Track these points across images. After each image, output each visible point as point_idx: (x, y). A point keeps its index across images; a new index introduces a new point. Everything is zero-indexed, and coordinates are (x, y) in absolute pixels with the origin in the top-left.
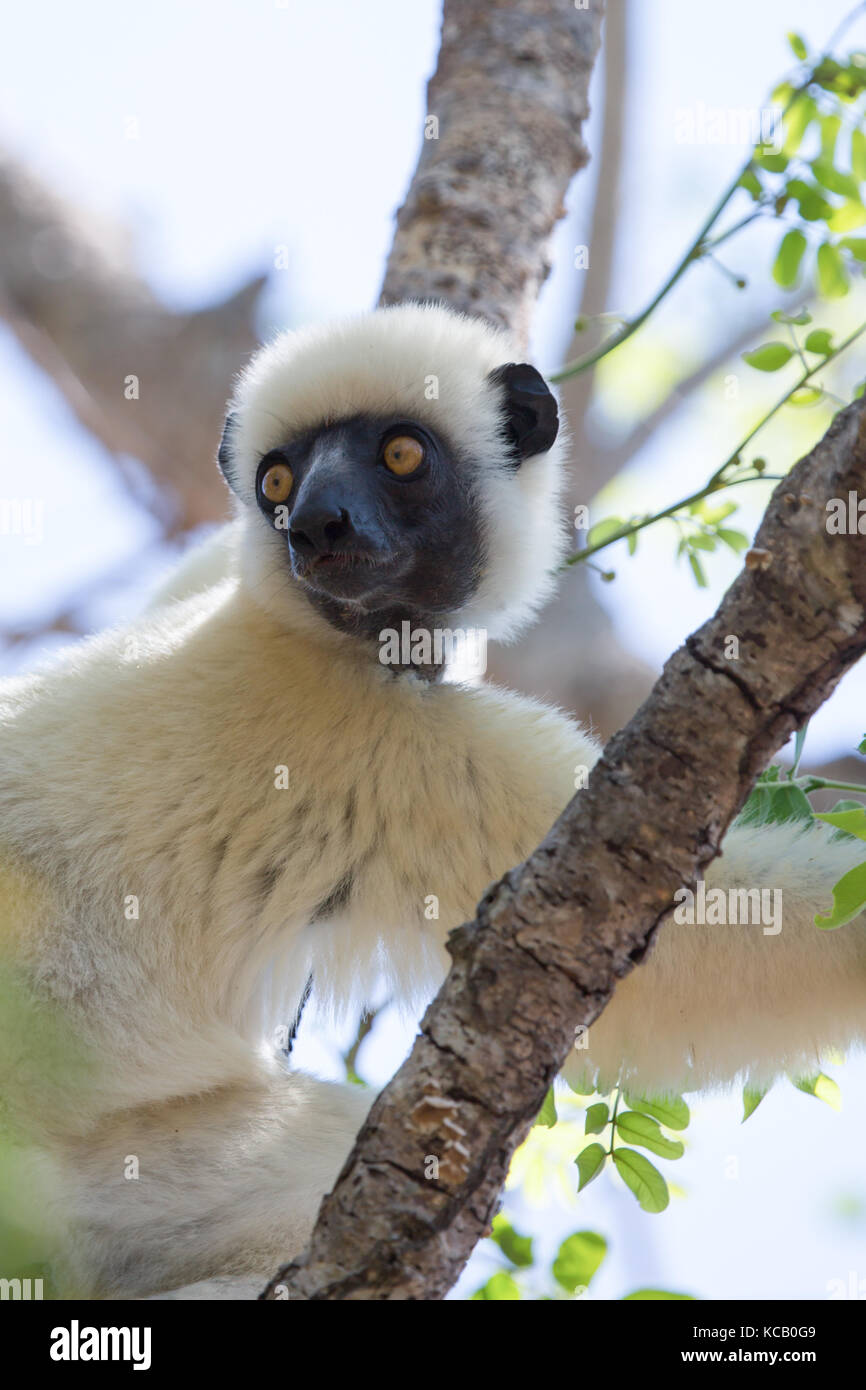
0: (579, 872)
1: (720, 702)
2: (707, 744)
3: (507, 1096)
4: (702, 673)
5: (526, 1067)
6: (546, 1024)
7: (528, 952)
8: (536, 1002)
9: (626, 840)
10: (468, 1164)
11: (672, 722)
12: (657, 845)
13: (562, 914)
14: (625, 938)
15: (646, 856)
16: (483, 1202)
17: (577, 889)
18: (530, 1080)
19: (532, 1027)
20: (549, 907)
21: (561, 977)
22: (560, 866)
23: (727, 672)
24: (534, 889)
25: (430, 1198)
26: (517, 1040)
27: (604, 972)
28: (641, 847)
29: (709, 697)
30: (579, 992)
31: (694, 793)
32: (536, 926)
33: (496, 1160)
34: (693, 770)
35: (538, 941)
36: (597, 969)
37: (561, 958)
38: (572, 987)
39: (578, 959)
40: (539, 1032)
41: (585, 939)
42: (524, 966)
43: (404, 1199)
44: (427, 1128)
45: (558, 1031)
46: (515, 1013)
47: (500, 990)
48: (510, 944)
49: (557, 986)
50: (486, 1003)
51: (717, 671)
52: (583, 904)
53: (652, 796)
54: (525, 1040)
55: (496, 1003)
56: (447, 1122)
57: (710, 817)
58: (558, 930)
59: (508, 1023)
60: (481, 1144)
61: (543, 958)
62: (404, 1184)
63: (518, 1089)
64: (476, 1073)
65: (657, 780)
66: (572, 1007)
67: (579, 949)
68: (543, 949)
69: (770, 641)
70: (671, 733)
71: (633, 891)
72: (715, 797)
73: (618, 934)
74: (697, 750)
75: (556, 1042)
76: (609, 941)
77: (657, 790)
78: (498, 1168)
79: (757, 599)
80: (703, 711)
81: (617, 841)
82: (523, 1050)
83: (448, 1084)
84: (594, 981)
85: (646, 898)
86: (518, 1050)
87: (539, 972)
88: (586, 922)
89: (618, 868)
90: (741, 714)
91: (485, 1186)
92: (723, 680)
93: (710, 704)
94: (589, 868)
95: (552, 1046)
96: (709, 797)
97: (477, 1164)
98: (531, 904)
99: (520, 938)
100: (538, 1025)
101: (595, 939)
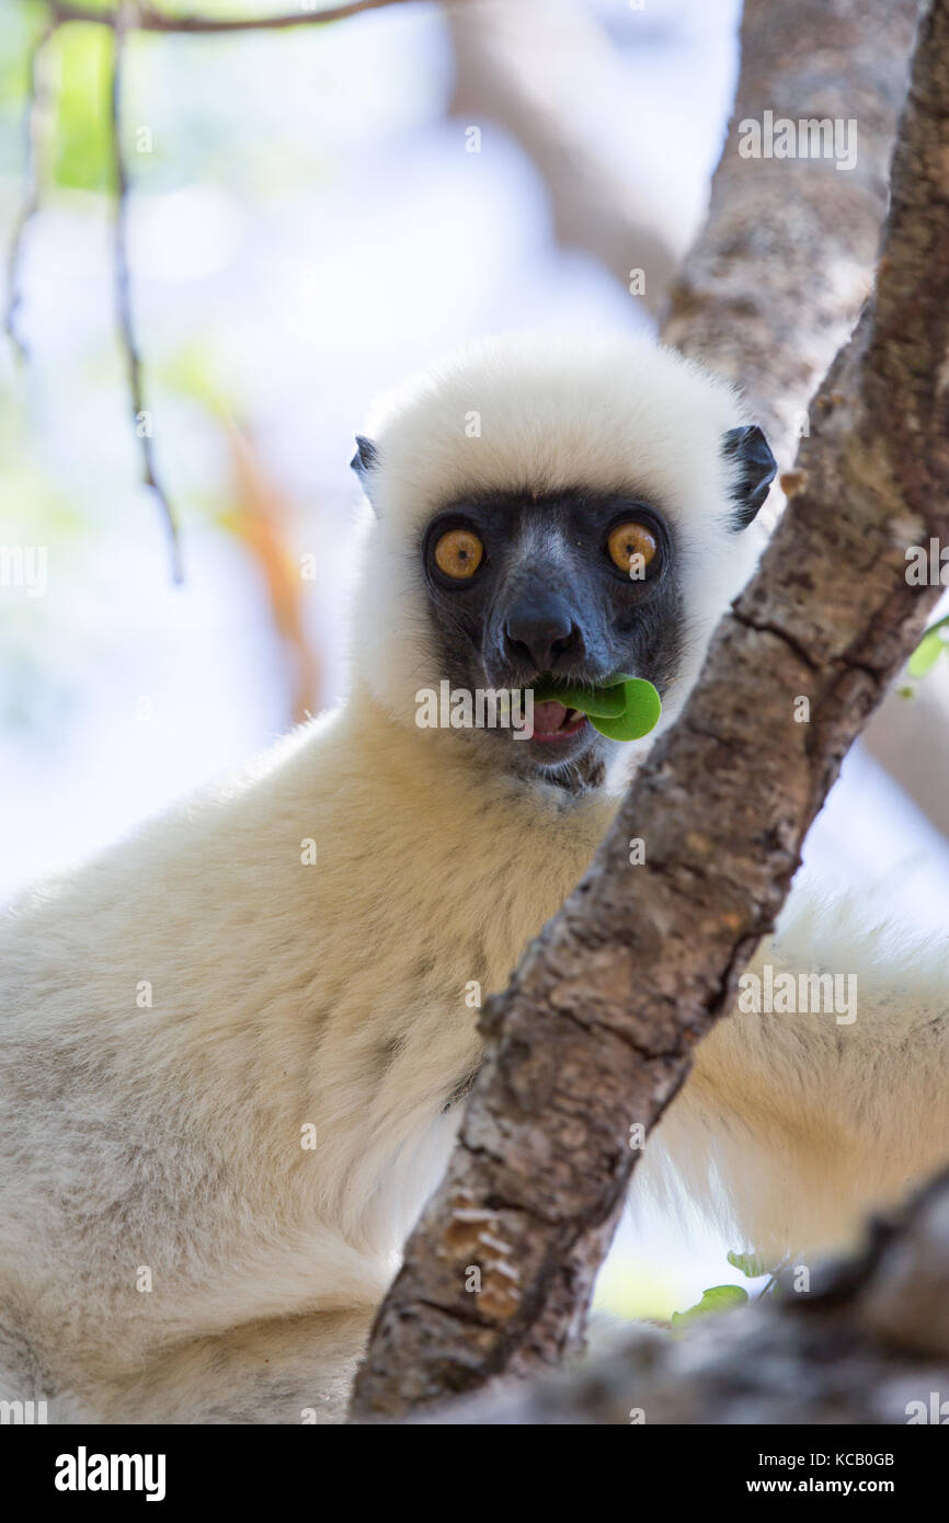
0: (618, 904)
1: (768, 667)
2: (759, 722)
3: (561, 1197)
4: (744, 635)
5: (581, 1158)
6: (599, 1101)
7: (566, 1013)
8: (583, 1075)
9: (672, 856)
10: (520, 1289)
11: (715, 703)
12: (711, 857)
13: (602, 959)
14: (690, 981)
15: (699, 873)
16: (550, 1337)
17: (618, 925)
18: (589, 1175)
19: (582, 1107)
20: (586, 953)
21: (610, 1038)
22: (595, 902)
23: (770, 628)
24: (568, 937)
25: (474, 1338)
26: (563, 1126)
27: (669, 1028)
28: (692, 862)
29: (753, 662)
30: (638, 1057)
31: (751, 785)
32: (572, 980)
33: (558, 1280)
34: (746, 757)
35: (576, 998)
36: (658, 1024)
37: (607, 1014)
38: (626, 1050)
39: (630, 1013)
40: (592, 1113)
41: (635, 986)
42: (562, 1031)
43: (442, 1342)
44: (464, 1251)
45: (618, 1109)
46: (557, 1092)
47: (536, 1065)
48: (543, 1007)
49: (606, 1051)
50: (520, 1083)
51: (759, 629)
52: (627, 943)
53: (698, 797)
54: (574, 1123)
55: (532, 1083)
56: (485, 1238)
57: (777, 814)
58: (600, 980)
59: (551, 1105)
60: (534, 1263)
61: (585, 1017)
62: (439, 1323)
63: (575, 1187)
64: (516, 1173)
65: (703, 777)
66: (633, 1076)
67: (630, 1000)
68: (583, 1007)
69: (818, 581)
70: (714, 716)
71: (690, 919)
72: (779, 787)
73: (679, 977)
74: (748, 731)
75: (618, 1124)
76: (668, 986)
77: (704, 789)
78: (562, 1292)
79: (798, 530)
80: (748, 682)
81: (660, 858)
82: (573, 1137)
83: (484, 1191)
84: (657, 1041)
85: (709, 927)
86: (567, 1138)
87: (581, 1036)
88: (634, 965)
89: (666, 892)
90: (796, 678)
91: (548, 1316)
92: (769, 640)
93: (756, 672)
94: (632, 898)
95: (612, 1129)
96: (772, 789)
97: (531, 1287)
98: (565, 954)
99: (555, 998)
100: (589, 1103)
101: (649, 986)
